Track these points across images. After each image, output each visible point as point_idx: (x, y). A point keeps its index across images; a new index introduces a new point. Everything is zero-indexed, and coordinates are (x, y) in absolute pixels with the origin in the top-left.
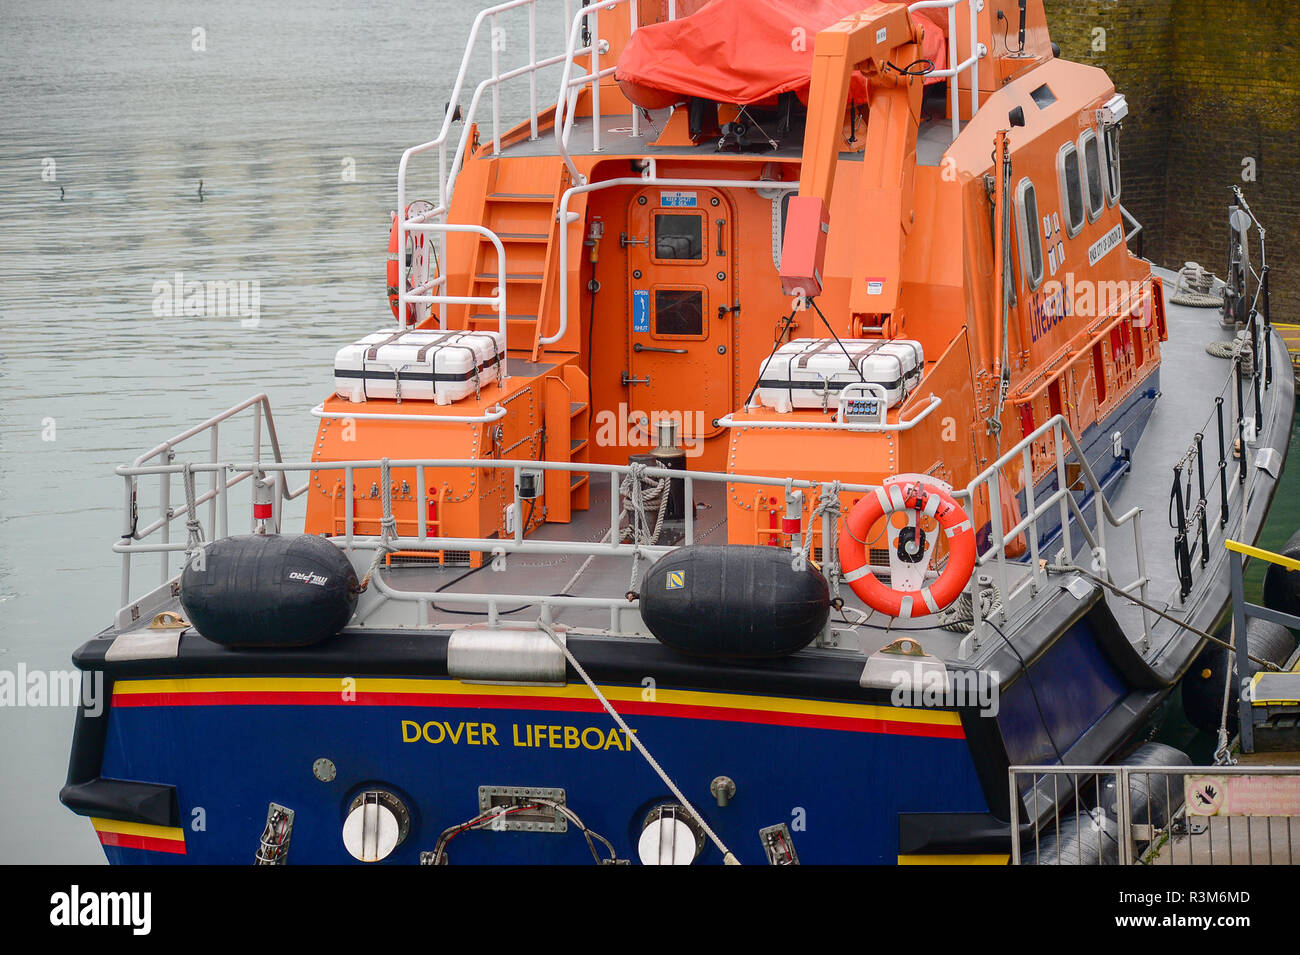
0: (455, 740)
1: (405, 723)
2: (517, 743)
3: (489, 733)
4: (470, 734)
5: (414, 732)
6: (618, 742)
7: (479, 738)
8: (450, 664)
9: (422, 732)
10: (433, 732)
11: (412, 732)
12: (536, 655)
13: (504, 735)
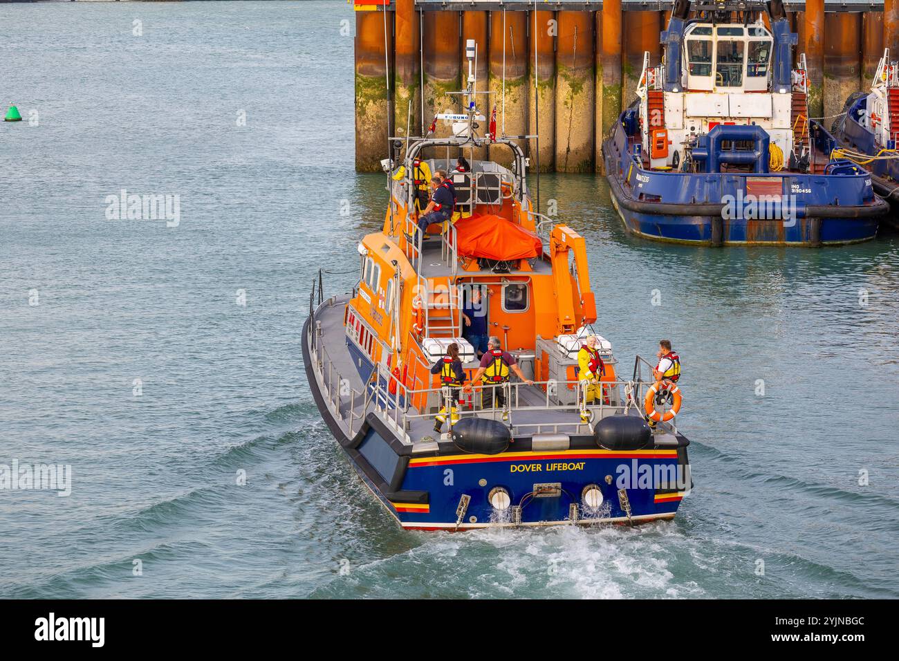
0: (528, 470)
1: (512, 466)
2: (547, 470)
3: (539, 467)
4: (533, 468)
5: (514, 469)
6: (579, 468)
7: (536, 469)
8: (533, 446)
9: (517, 468)
10: (521, 468)
11: (514, 468)
12: (562, 442)
13: (544, 468)
